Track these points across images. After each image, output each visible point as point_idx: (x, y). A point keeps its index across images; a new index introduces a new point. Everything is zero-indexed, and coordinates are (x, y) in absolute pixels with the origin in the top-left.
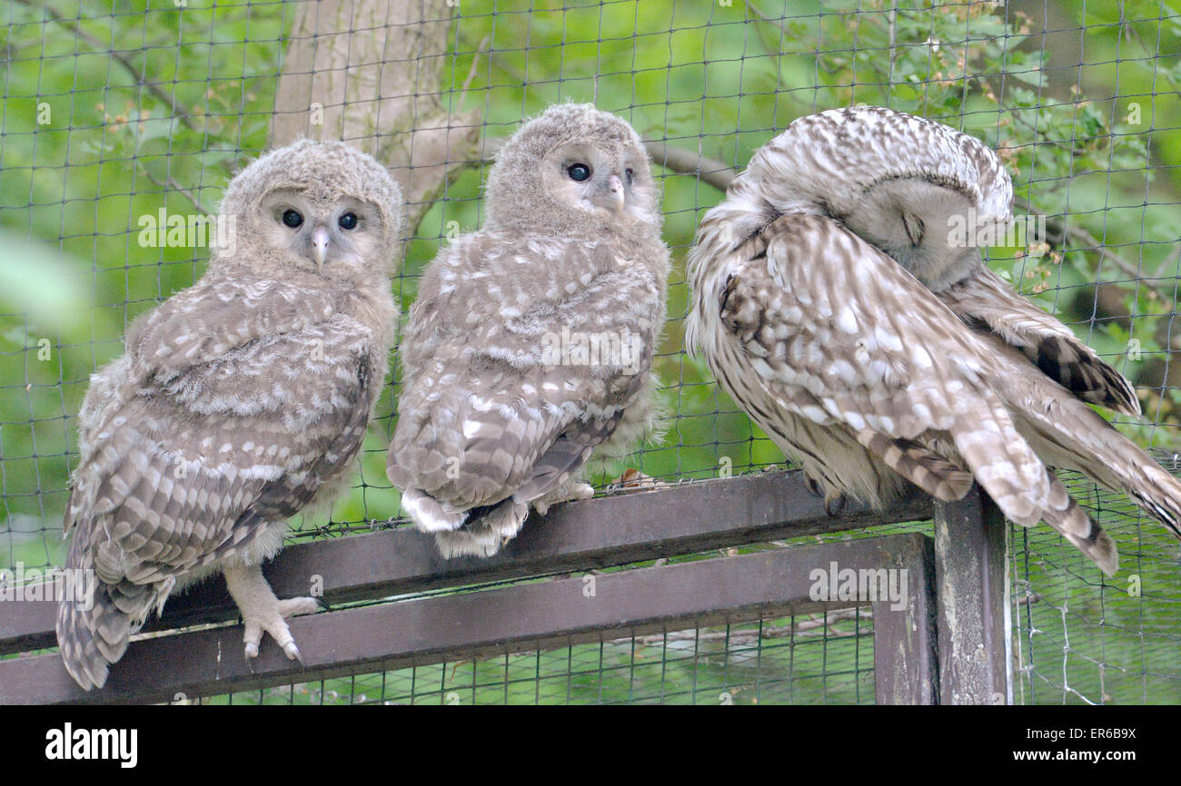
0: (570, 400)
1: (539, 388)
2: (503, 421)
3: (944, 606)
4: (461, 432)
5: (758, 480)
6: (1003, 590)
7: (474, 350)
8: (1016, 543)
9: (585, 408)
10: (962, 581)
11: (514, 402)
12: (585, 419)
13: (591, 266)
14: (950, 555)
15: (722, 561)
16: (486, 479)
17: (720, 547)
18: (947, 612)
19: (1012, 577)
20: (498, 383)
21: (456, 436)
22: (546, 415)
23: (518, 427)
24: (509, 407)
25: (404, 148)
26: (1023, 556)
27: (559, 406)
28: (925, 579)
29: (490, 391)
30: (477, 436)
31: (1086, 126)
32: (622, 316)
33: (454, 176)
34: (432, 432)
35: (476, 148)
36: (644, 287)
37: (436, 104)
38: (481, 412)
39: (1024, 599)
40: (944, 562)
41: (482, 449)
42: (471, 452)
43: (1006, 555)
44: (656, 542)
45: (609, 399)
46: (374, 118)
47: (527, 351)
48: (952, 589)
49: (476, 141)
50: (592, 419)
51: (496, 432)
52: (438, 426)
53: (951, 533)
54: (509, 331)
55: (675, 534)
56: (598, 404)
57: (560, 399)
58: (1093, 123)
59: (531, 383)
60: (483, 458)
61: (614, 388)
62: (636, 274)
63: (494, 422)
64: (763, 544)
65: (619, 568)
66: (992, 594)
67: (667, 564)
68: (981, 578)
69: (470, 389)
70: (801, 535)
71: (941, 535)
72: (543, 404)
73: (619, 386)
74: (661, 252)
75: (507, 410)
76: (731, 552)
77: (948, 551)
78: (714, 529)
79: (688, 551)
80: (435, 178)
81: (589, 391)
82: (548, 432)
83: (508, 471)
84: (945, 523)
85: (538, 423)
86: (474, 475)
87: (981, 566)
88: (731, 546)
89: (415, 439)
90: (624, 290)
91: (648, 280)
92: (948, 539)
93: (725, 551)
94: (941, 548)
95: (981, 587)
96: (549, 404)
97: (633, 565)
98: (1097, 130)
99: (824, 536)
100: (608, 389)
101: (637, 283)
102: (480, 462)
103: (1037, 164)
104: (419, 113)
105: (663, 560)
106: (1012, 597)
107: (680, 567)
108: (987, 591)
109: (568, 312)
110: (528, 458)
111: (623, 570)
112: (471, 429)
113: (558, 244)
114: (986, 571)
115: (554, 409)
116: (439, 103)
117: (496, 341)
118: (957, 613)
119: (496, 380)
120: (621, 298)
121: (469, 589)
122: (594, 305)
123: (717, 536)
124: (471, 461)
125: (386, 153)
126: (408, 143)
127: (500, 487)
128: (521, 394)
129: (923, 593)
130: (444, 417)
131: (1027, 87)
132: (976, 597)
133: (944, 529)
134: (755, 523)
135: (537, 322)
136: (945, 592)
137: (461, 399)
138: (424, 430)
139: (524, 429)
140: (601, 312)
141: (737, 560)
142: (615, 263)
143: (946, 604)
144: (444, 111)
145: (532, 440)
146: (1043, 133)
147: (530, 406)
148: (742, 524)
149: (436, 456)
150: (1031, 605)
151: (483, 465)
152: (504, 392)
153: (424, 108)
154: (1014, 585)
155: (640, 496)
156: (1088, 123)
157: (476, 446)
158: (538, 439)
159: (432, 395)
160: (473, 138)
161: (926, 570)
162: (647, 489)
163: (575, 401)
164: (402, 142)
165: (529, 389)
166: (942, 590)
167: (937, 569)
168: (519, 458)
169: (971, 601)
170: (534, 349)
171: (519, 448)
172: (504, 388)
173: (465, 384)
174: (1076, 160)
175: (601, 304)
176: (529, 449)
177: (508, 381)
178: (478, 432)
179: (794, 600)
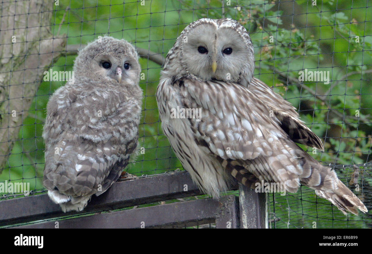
0: (114, 154)
1: (103, 150)
2: (91, 164)
3: (243, 223)
4: (75, 169)
5: (172, 176)
6: (265, 216)
7: (77, 135)
8: (270, 198)
9: (119, 156)
10: (249, 213)
11: (95, 156)
12: (120, 161)
13: (119, 100)
14: (245, 203)
15: (158, 207)
16: (86, 187)
17: (158, 201)
18: (244, 225)
19: (269, 212)
20: (87, 148)
21: (73, 170)
22: (106, 160)
23: (96, 166)
24: (92, 158)
25: (37, 49)
26: (272, 203)
27: (110, 157)
28: (236, 213)
29: (84, 152)
30: (81, 170)
31: (296, 39)
32: (130, 119)
33: (56, 60)
34: (62, 169)
35: (64, 49)
36: (136, 107)
37: (49, 32)
38: (82, 161)
39: (273, 220)
40: (243, 206)
41: (83, 175)
42: (79, 176)
43: (266, 203)
44: (134, 199)
45: (127, 152)
46: (25, 38)
47: (98, 136)
48: (246, 216)
49: (64, 46)
50: (122, 160)
51: (88, 168)
52: (65, 166)
53: (245, 195)
54: (90, 128)
55: (141, 196)
56: (123, 154)
57: (111, 153)
58: (299, 38)
59: (99, 148)
60: (84, 179)
61: (129, 147)
62: (132, 102)
63: (87, 164)
64: (174, 200)
65: (119, 209)
66: (261, 217)
67: (138, 208)
68: (257, 212)
69: (77, 151)
70: (189, 196)
71: (241, 195)
72: (105, 156)
73: (130, 146)
74: (140, 92)
75: (92, 159)
76: (163, 203)
77: (244, 202)
78: (155, 194)
79: (145, 203)
80: (49, 61)
81: (120, 150)
82: (108, 167)
83: (94, 184)
84: (243, 191)
85: (104, 164)
86: (81, 186)
87: (256, 207)
88: (163, 201)
89: (55, 171)
90: (130, 108)
91: (137, 104)
92: (244, 197)
93: (161, 203)
94: (242, 201)
95: (257, 215)
96: (107, 156)
97: (125, 208)
98: (301, 41)
99: (198, 196)
100: (126, 148)
101: (134, 105)
102: (83, 180)
103: (279, 54)
104: (42, 36)
105: (137, 206)
106: (269, 219)
107: (142, 209)
108: (259, 217)
109: (111, 119)
110: (101, 178)
111: (121, 210)
112: (79, 167)
113: (106, 92)
114: (258, 209)
115: (109, 158)
116: (50, 32)
117: (85, 131)
118: (247, 226)
119: (86, 147)
120: (129, 111)
121: (62, 218)
122: (119, 115)
123: (157, 197)
124: (79, 180)
125: (30, 51)
126: (38, 47)
127: (91, 190)
128: (96, 153)
129: (235, 218)
130: (67, 163)
131: (274, 24)
132: (255, 219)
133: (243, 194)
134: (171, 192)
135: (100, 124)
136: (243, 218)
137: (73, 155)
138: (59, 167)
139: (98, 167)
140: (122, 118)
141: (164, 206)
142: (126, 98)
143: (244, 222)
144: (52, 34)
145: (102, 171)
146: (280, 42)
147: (100, 157)
148: (166, 192)
149: (65, 178)
150: (275, 222)
151: (85, 182)
152: (90, 152)
153: (45, 34)
154: (269, 214)
155: (128, 182)
156: (298, 38)
157: (82, 174)
158: (105, 170)
159: (64, 155)
160: (63, 45)
161: (236, 209)
162: (130, 179)
163: (115, 154)
164: (36, 47)
165: (99, 151)
166: (242, 217)
167: (240, 208)
168: (98, 178)
169: (253, 221)
170: (101, 134)
171: (97, 173)
172: (89, 150)
173: (75, 150)
174: (294, 53)
175: (122, 115)
176: (101, 175)
177: (91, 147)
178: (81, 169)
179: (186, 221)
